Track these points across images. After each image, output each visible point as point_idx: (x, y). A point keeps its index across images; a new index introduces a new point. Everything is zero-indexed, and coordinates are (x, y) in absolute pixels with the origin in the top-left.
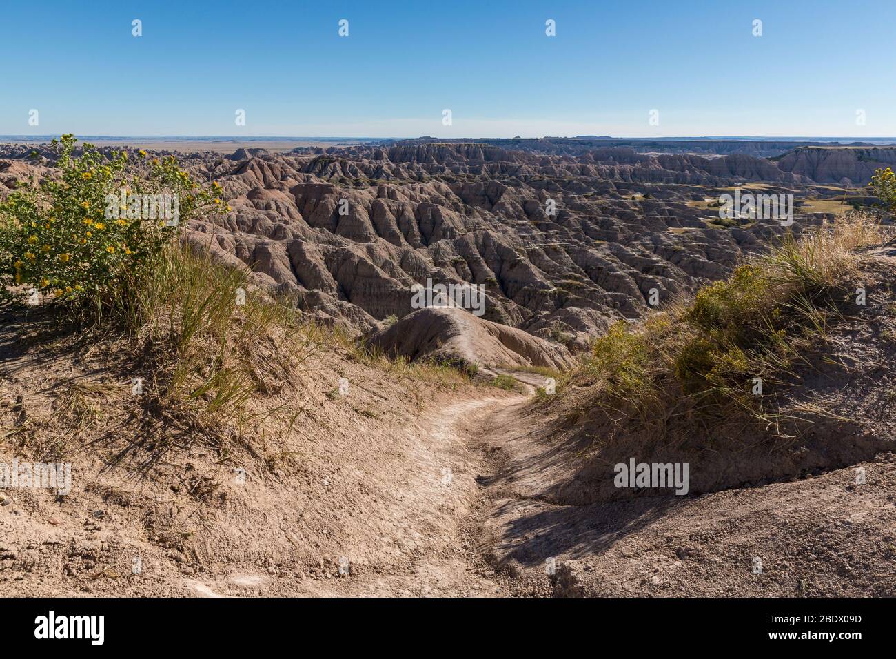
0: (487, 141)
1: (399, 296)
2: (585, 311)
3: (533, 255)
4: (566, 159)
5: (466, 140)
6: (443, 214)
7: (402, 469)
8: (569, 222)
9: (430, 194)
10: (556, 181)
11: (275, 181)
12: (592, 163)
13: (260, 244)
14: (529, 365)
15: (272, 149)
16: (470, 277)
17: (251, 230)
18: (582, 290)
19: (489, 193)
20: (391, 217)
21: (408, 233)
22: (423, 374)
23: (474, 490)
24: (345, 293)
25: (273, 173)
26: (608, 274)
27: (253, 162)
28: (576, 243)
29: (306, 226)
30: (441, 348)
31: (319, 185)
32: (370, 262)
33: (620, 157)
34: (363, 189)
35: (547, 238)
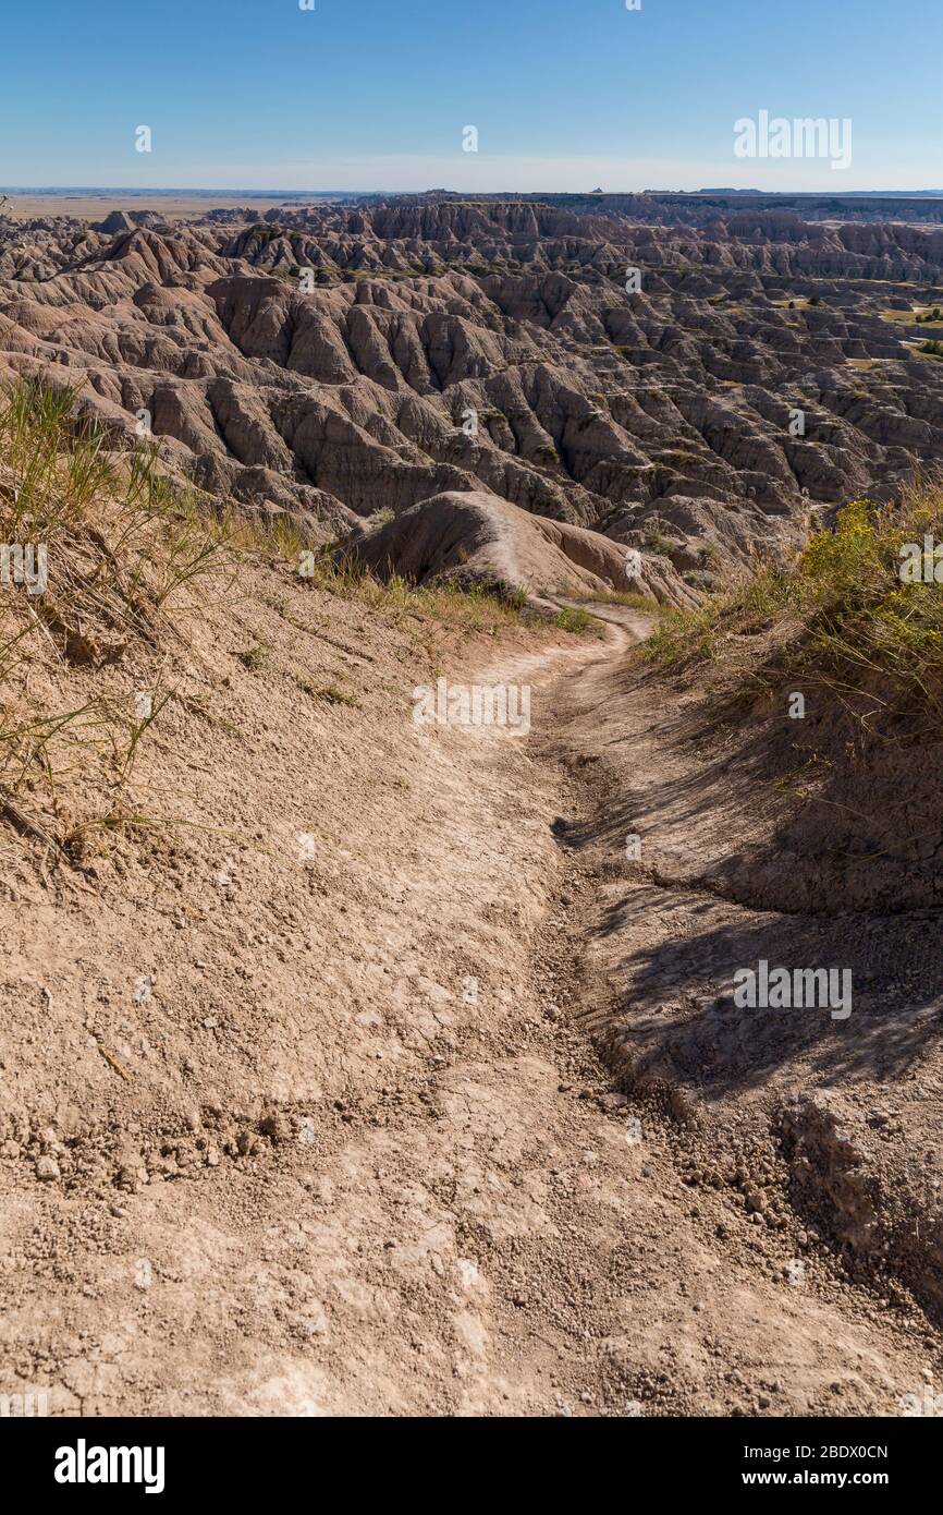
0: (545, 198)
1: (397, 477)
2: (699, 502)
3: (617, 406)
4: (680, 232)
5: (507, 196)
6: (468, 334)
7: (402, 818)
8: (681, 348)
9: (444, 297)
10: (661, 274)
11: (180, 272)
12: (724, 240)
13: (161, 385)
14: (609, 591)
15: (171, 213)
16: (512, 445)
17: (145, 362)
18: (694, 467)
19: (546, 295)
20: (379, 338)
21: (409, 367)
22: (440, 607)
23: (554, 859)
24: (307, 471)
25: (174, 257)
26: (740, 440)
27: (138, 237)
28: (690, 386)
29: (237, 354)
30: (465, 562)
31: (255, 280)
32: (347, 419)
33: (774, 231)
34: (330, 288)
35: (642, 376)
